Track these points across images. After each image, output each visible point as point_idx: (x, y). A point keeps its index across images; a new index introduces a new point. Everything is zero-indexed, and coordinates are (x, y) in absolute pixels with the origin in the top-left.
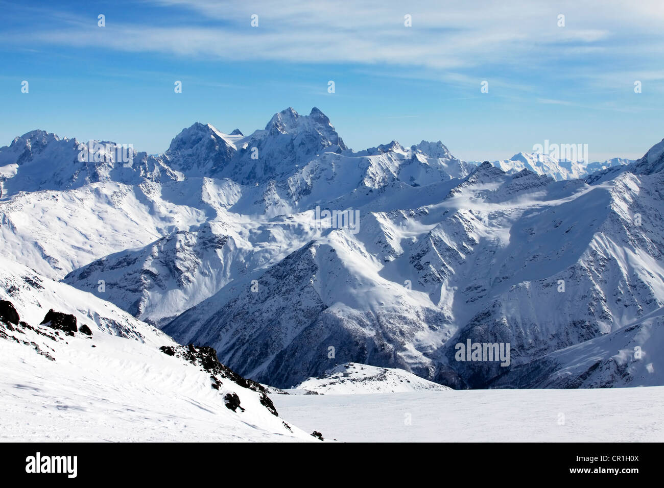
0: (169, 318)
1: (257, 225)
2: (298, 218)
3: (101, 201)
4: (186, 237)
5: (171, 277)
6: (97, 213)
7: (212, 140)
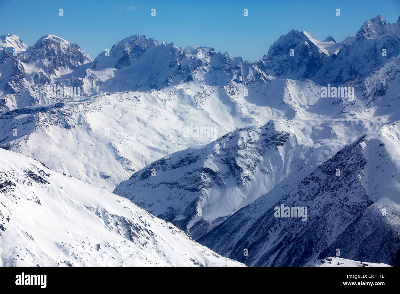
0: (223, 217)
1: (320, 122)
2: (360, 115)
3: (183, 101)
4: (248, 134)
5: (231, 175)
6: (179, 114)
7: (305, 47)
